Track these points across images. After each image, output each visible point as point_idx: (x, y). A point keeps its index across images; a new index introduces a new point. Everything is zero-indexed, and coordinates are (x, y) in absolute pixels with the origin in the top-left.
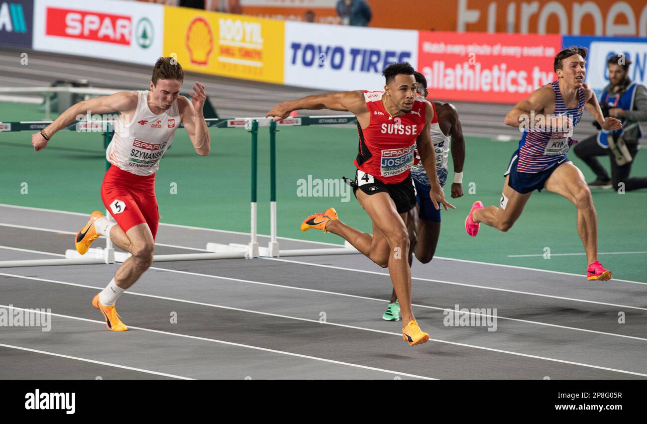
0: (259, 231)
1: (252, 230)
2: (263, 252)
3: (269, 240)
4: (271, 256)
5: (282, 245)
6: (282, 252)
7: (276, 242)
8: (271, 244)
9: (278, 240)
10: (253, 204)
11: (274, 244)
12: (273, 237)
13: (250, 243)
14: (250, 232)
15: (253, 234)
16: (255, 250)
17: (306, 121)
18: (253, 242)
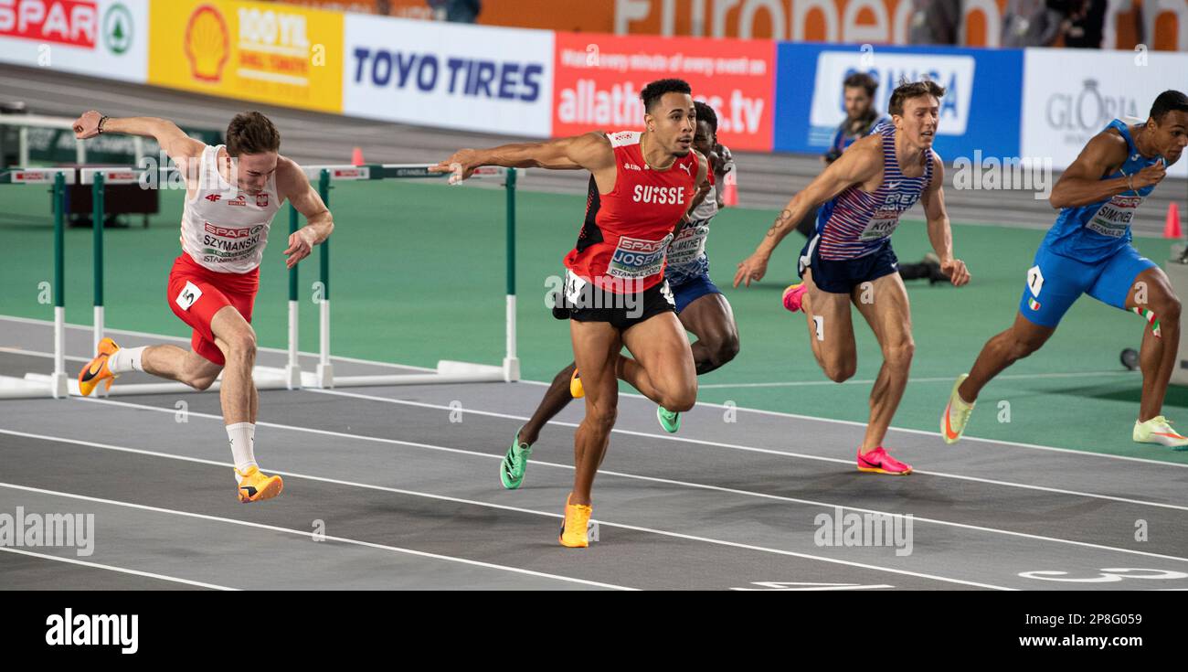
0: (301, 346)
1: (291, 346)
2: (309, 380)
3: (318, 361)
4: (320, 385)
5: (338, 369)
6: (338, 380)
7: (328, 364)
8: (320, 368)
9: (332, 361)
10: (292, 304)
11: (325, 368)
12: (324, 356)
13: (287, 366)
14: (287, 348)
15: (292, 351)
16: (296, 376)
17: (378, 173)
18: (292, 364)
